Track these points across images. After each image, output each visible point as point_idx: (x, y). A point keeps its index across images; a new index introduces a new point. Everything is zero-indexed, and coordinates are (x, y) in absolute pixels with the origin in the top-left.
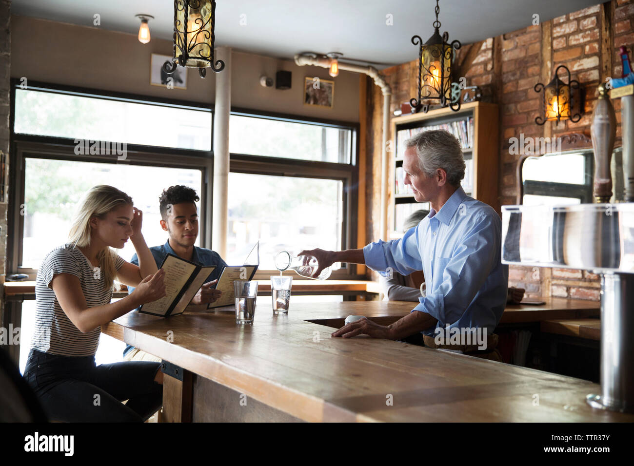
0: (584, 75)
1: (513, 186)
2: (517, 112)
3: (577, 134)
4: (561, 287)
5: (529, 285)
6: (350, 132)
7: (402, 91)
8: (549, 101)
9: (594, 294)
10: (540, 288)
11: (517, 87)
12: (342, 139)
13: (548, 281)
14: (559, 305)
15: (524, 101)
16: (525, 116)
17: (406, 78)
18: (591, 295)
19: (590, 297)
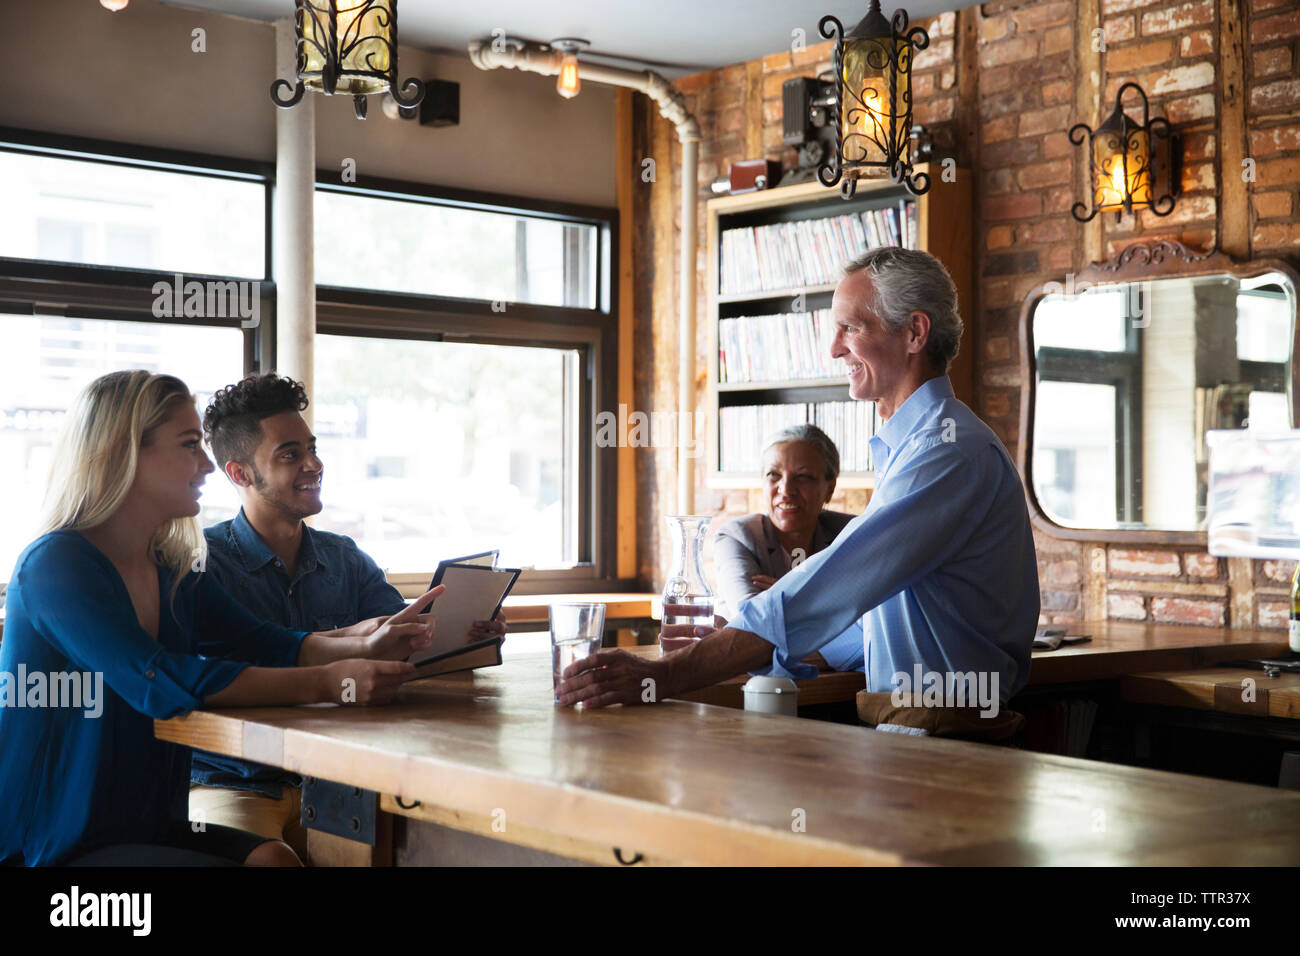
0: (1181, 103)
1: (1011, 363)
2: (1017, 190)
3: (1165, 243)
4: (1132, 597)
5: (1053, 595)
6: (594, 231)
7: (727, 133)
8: (1103, 166)
9: (1208, 612)
10: (1080, 601)
11: (1017, 130)
12: (572, 248)
13: (1098, 582)
14: (1129, 640)
15: (1036, 162)
16: (1037, 198)
17: (738, 100)
18: (1200, 614)
19: (1200, 619)
